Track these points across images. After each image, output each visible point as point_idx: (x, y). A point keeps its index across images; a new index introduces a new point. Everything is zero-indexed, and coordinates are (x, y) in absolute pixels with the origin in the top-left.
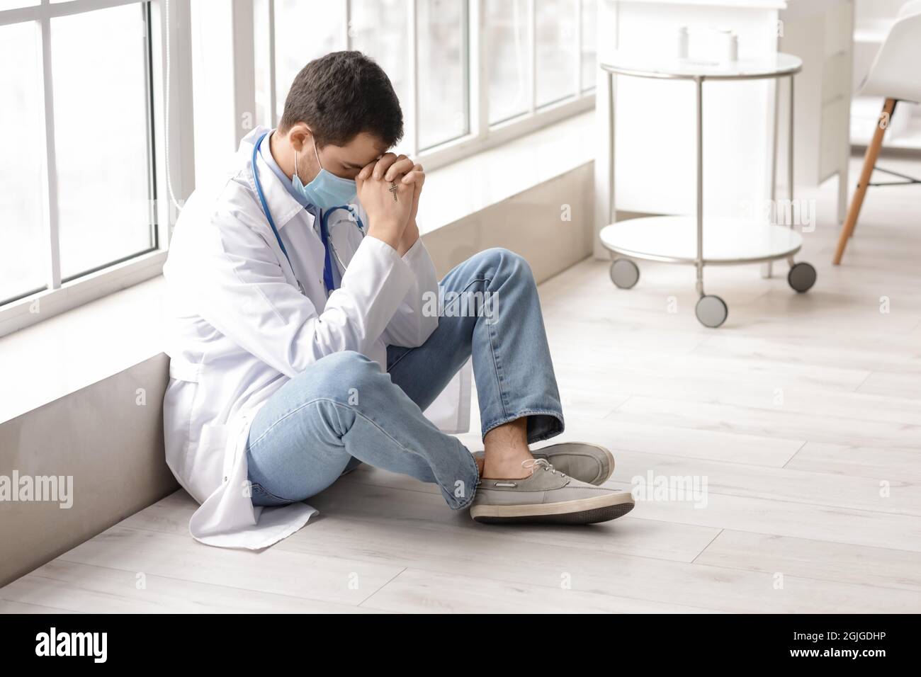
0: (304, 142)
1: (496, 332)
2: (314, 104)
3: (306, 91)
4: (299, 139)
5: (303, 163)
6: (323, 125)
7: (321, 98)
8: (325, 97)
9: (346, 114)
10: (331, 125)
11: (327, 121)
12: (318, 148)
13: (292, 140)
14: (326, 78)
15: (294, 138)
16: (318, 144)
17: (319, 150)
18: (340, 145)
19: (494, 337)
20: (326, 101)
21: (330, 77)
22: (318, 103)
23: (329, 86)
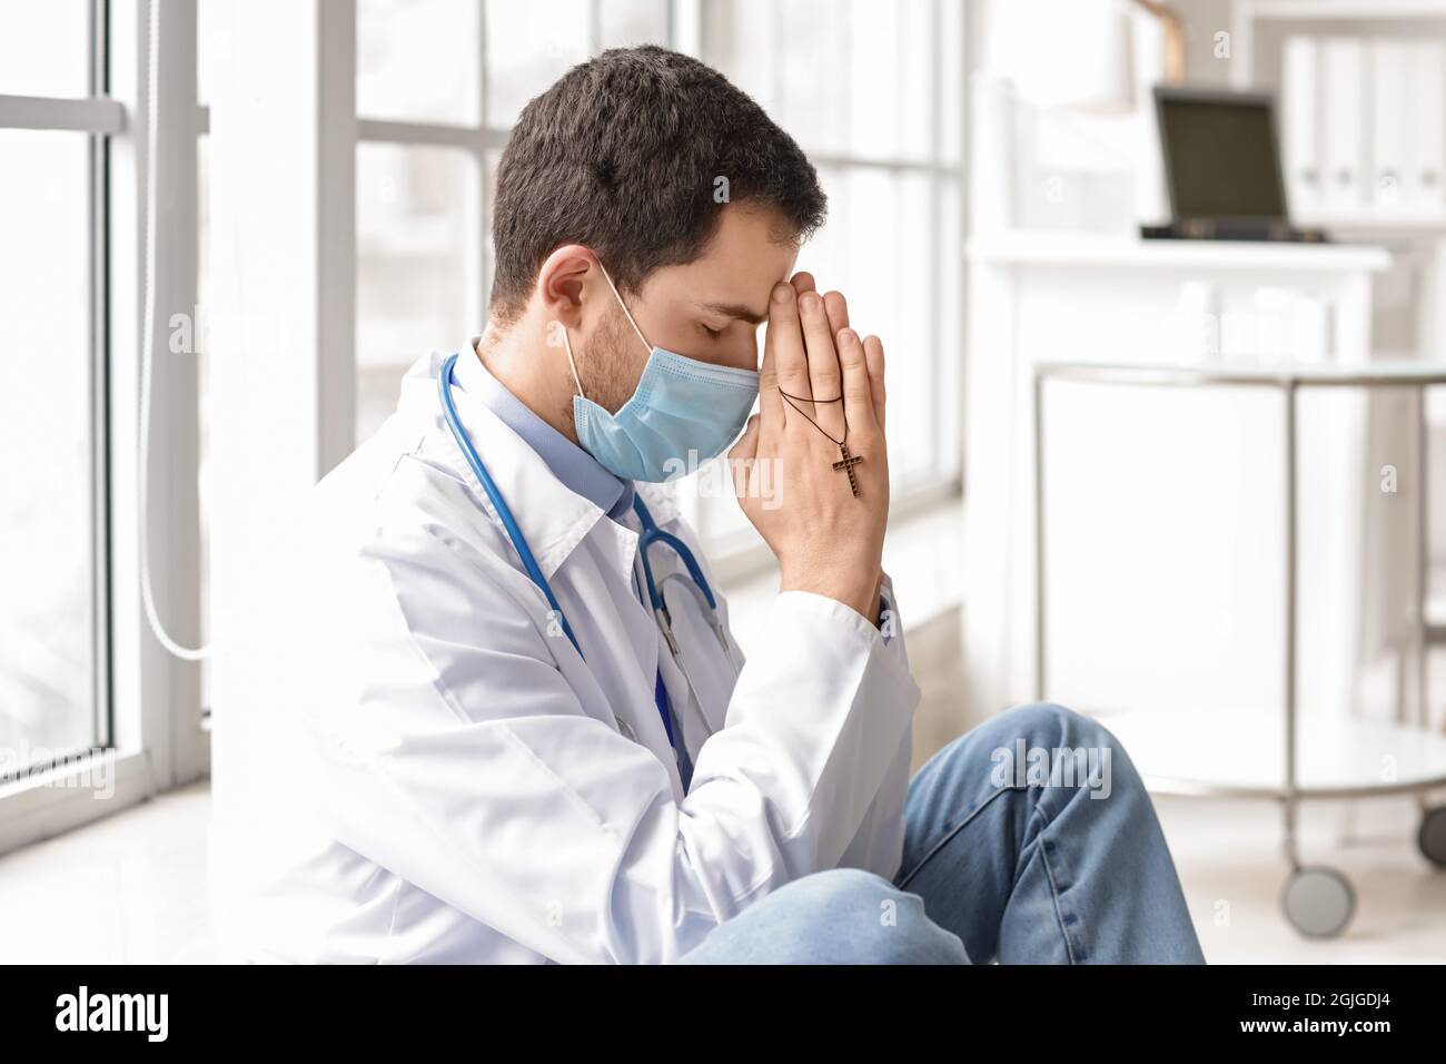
0: (582, 296)
1: (1077, 912)
2: (582, 175)
3: (548, 161)
4: (567, 292)
5: (593, 354)
6: (625, 220)
7: (596, 149)
8: (606, 143)
9: (677, 161)
10: (647, 208)
11: (634, 199)
12: (626, 294)
13: (551, 300)
14: (589, 103)
15: (553, 294)
16: (623, 282)
17: (630, 298)
18: (688, 258)
19: (1074, 928)
20: (612, 151)
21: (600, 93)
22: (593, 165)
23: (606, 114)
